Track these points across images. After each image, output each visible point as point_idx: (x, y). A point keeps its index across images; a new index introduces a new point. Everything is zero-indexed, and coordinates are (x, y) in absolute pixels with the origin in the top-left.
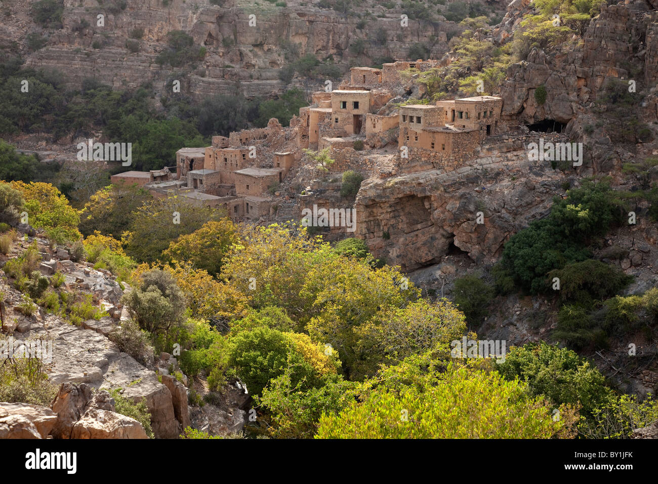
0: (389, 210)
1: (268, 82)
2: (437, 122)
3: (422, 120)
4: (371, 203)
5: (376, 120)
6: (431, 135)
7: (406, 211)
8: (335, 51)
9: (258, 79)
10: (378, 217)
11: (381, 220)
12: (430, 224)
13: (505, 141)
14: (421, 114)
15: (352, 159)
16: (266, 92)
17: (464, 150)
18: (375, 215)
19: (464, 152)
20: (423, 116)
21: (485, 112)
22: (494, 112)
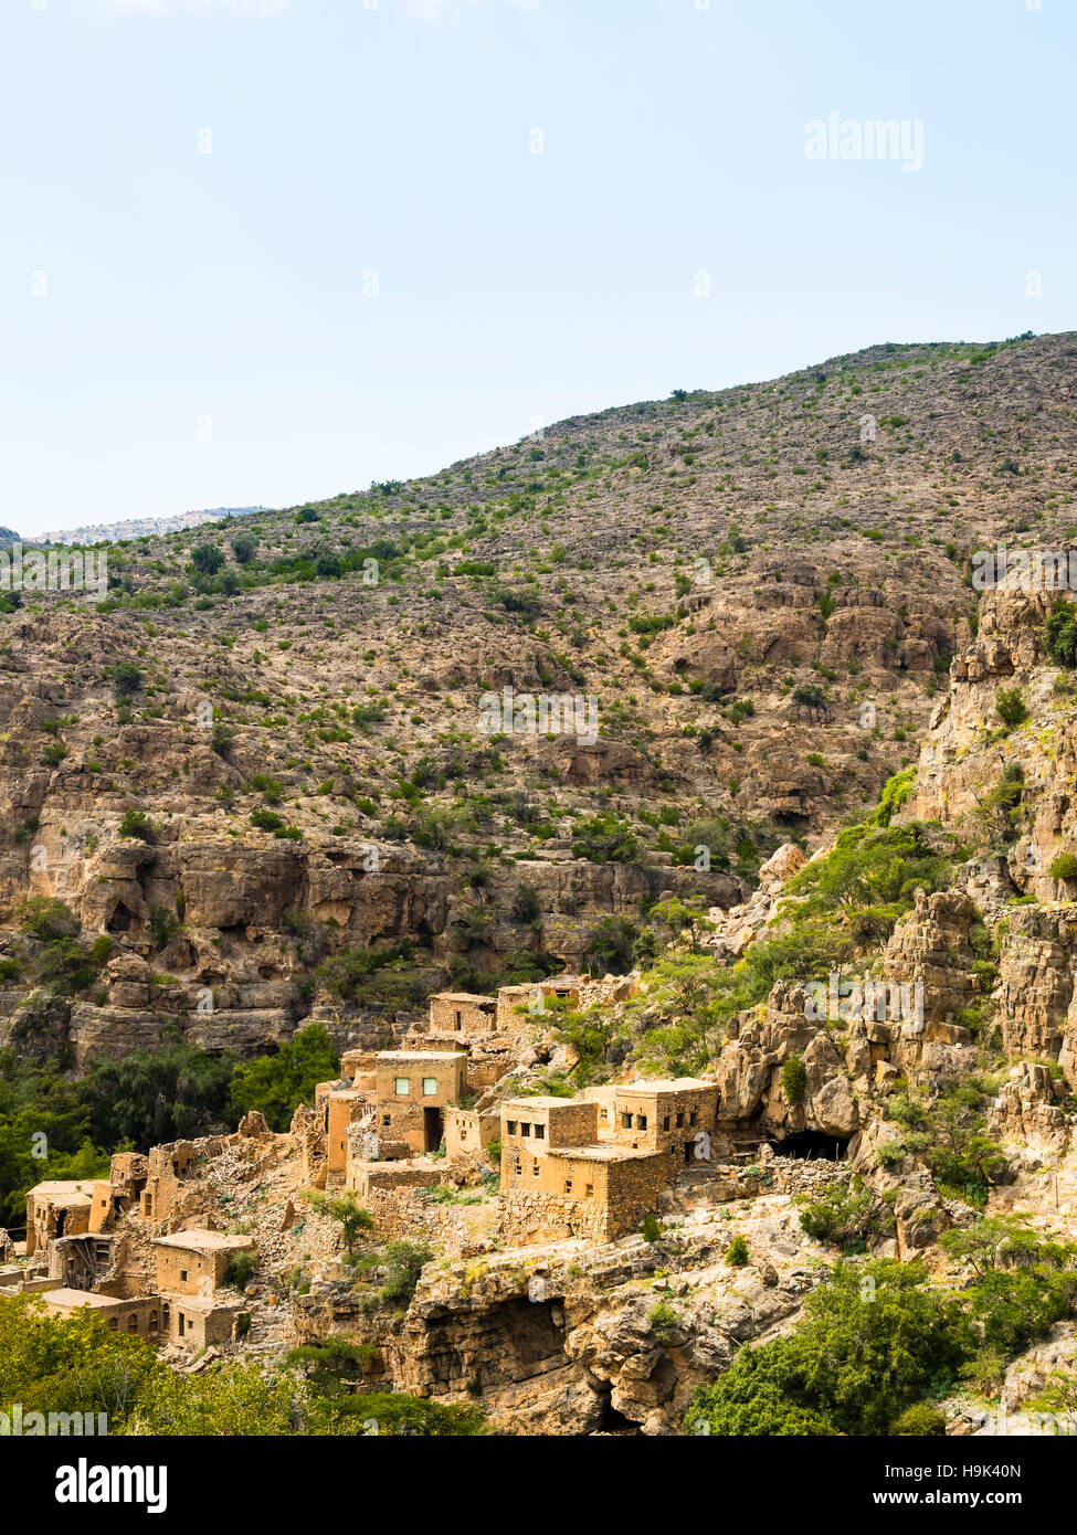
0: (479, 1330)
1: (256, 1013)
2: (580, 1136)
3: (546, 1132)
4: (440, 1315)
5: (467, 1123)
6: (566, 1164)
7: (516, 1332)
8: (414, 937)
9: (232, 1006)
10: (456, 1346)
11: (463, 1352)
12: (565, 1360)
13: (722, 1177)
14: (544, 1119)
15: (410, 1211)
16: (253, 1036)
17: (634, 1198)
18: (449, 1340)
19: (635, 1202)
20: (547, 1124)
21: (680, 1116)
22: (701, 1115)
